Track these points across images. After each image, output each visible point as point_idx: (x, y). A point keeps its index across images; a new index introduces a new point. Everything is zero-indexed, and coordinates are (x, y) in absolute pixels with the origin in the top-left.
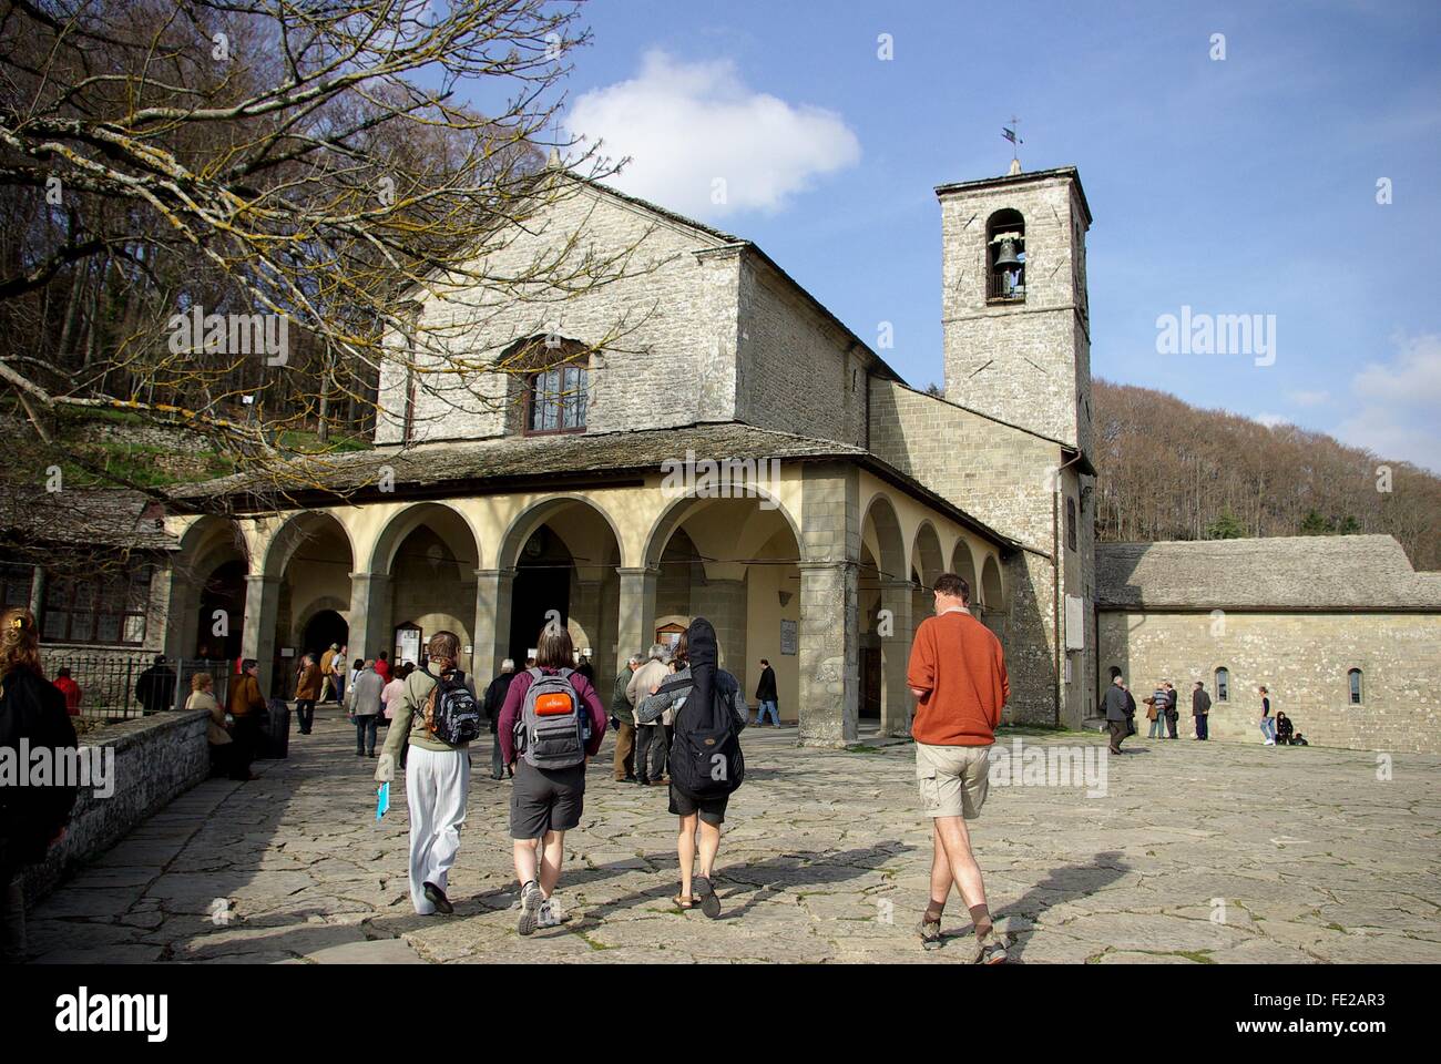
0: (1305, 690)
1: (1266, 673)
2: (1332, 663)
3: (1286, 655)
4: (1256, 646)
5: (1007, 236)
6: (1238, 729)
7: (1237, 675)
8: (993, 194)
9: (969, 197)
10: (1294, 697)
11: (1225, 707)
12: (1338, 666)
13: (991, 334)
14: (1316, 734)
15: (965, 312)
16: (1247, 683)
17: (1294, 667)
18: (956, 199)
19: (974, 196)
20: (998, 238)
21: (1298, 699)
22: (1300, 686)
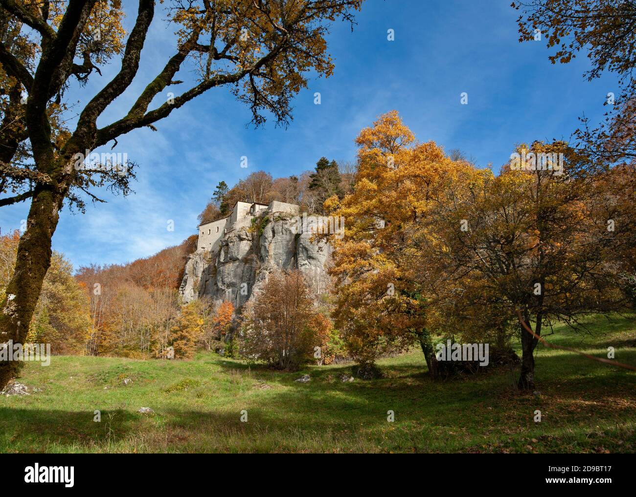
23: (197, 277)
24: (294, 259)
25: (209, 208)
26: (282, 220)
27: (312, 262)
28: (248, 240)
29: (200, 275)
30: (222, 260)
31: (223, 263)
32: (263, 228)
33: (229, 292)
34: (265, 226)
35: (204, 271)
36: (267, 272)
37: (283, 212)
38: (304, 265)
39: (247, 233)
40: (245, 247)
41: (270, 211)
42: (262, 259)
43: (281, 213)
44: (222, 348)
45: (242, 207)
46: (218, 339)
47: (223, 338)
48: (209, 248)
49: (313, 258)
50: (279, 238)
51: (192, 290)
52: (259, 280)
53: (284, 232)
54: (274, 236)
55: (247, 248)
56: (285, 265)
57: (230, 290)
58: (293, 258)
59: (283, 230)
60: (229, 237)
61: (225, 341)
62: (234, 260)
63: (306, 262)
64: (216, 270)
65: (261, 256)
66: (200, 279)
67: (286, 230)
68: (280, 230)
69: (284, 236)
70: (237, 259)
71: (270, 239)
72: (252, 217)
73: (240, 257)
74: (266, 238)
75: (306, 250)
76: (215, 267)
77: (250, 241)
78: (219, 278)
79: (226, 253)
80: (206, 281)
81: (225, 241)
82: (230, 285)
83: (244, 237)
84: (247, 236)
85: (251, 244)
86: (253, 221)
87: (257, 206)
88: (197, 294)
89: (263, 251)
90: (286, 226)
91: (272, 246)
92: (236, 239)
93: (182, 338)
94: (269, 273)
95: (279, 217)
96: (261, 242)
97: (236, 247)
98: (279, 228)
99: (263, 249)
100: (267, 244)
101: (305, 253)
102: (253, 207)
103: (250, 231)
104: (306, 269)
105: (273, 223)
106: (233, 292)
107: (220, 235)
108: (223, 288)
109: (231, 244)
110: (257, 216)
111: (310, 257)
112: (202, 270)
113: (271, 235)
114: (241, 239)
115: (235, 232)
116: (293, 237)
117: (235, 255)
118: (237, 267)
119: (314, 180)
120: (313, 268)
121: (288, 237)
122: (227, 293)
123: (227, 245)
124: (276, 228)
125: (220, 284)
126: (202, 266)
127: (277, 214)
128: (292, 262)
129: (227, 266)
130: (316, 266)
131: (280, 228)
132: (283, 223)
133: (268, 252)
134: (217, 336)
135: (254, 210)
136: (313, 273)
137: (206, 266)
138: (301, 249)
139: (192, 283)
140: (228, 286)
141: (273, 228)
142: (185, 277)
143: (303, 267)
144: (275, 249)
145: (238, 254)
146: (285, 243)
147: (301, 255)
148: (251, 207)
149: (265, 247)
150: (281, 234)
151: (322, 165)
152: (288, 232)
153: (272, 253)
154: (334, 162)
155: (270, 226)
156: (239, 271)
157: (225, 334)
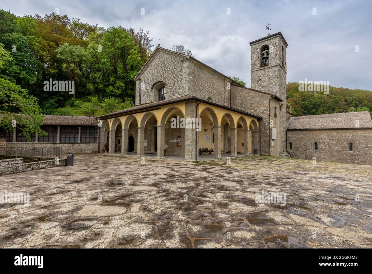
0: (337, 148)
1: (327, 144)
2: (344, 142)
3: (332, 139)
4: (324, 138)
5: (265, 51)
6: (319, 156)
7: (319, 144)
8: (262, 42)
9: (257, 44)
10: (334, 149)
11: (317, 151)
12: (346, 142)
13: (261, 73)
14: (339, 157)
15: (256, 69)
16: (322, 146)
17: (334, 142)
18: (254, 45)
19: (258, 43)
20: (263, 52)
21: (335, 150)
22: (335, 147)
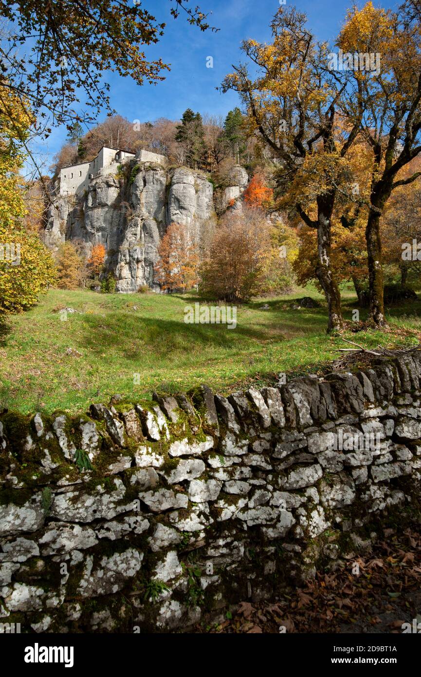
23: (63, 219)
24: (165, 207)
25: (65, 150)
26: (153, 170)
27: (184, 212)
28: (116, 187)
29: (66, 217)
30: (90, 205)
31: (91, 208)
32: (134, 177)
33: (98, 236)
34: (136, 175)
35: (69, 215)
36: (139, 219)
37: (153, 162)
38: (176, 214)
39: (114, 179)
40: (113, 194)
41: (138, 159)
42: (133, 207)
43: (151, 163)
44: (98, 286)
45: (108, 154)
46: (93, 278)
47: (96, 277)
48: (73, 192)
49: (184, 209)
50: (150, 187)
51: (59, 232)
52: (131, 226)
53: (155, 182)
54: (145, 185)
55: (116, 195)
56: (156, 213)
57: (100, 234)
58: (163, 207)
59: (154, 180)
60: (97, 183)
61: (99, 280)
62: (103, 205)
63: (178, 212)
64: (83, 214)
65: (132, 204)
66: (66, 222)
67: (157, 180)
68: (151, 180)
69: (155, 186)
70: (107, 205)
71: (141, 188)
72: (119, 164)
73: (109, 203)
74: (137, 187)
75: (178, 200)
76: (82, 211)
77: (118, 188)
78: (88, 222)
79: (94, 198)
80: (72, 224)
81: (92, 186)
82: (99, 229)
83: (112, 183)
84: (115, 183)
85: (119, 191)
86: (120, 168)
87: (123, 153)
88: (64, 236)
89: (134, 199)
90: (157, 177)
91: (144, 195)
92: (103, 185)
93: (67, 276)
94: (142, 220)
95: (150, 167)
96: (132, 190)
97: (104, 193)
98: (149, 178)
99: (134, 196)
100: (138, 193)
101: (177, 203)
102: (118, 154)
103: (117, 178)
104: (177, 218)
105: (144, 173)
106: (103, 236)
107: (84, 180)
108: (92, 231)
109: (99, 190)
110: (123, 163)
111: (181, 208)
112: (67, 213)
113: (143, 184)
114: (109, 186)
115: (103, 178)
116: (164, 188)
117: (104, 201)
118: (107, 212)
119: (180, 132)
120: (185, 218)
121: (159, 187)
122: (97, 237)
123: (95, 190)
124: (147, 177)
125: (89, 228)
126: (67, 210)
127: (148, 164)
128: (163, 211)
129: (96, 211)
130: (187, 216)
131: (151, 178)
132: (154, 174)
133: (139, 200)
134: (90, 275)
135: (120, 157)
136: (184, 222)
137: (71, 210)
138: (173, 199)
139: (59, 226)
140: (98, 230)
141: (144, 177)
142: (50, 220)
143: (175, 216)
144: (146, 198)
145: (107, 201)
146: (156, 192)
147: (173, 205)
148: (116, 154)
149: (136, 195)
150: (152, 183)
151: (188, 116)
152: (159, 182)
153: (143, 201)
154: (198, 115)
155: (140, 175)
156: (108, 216)
157: (98, 274)
